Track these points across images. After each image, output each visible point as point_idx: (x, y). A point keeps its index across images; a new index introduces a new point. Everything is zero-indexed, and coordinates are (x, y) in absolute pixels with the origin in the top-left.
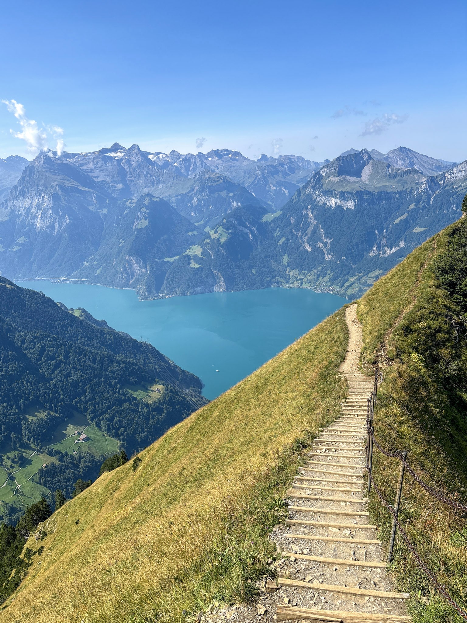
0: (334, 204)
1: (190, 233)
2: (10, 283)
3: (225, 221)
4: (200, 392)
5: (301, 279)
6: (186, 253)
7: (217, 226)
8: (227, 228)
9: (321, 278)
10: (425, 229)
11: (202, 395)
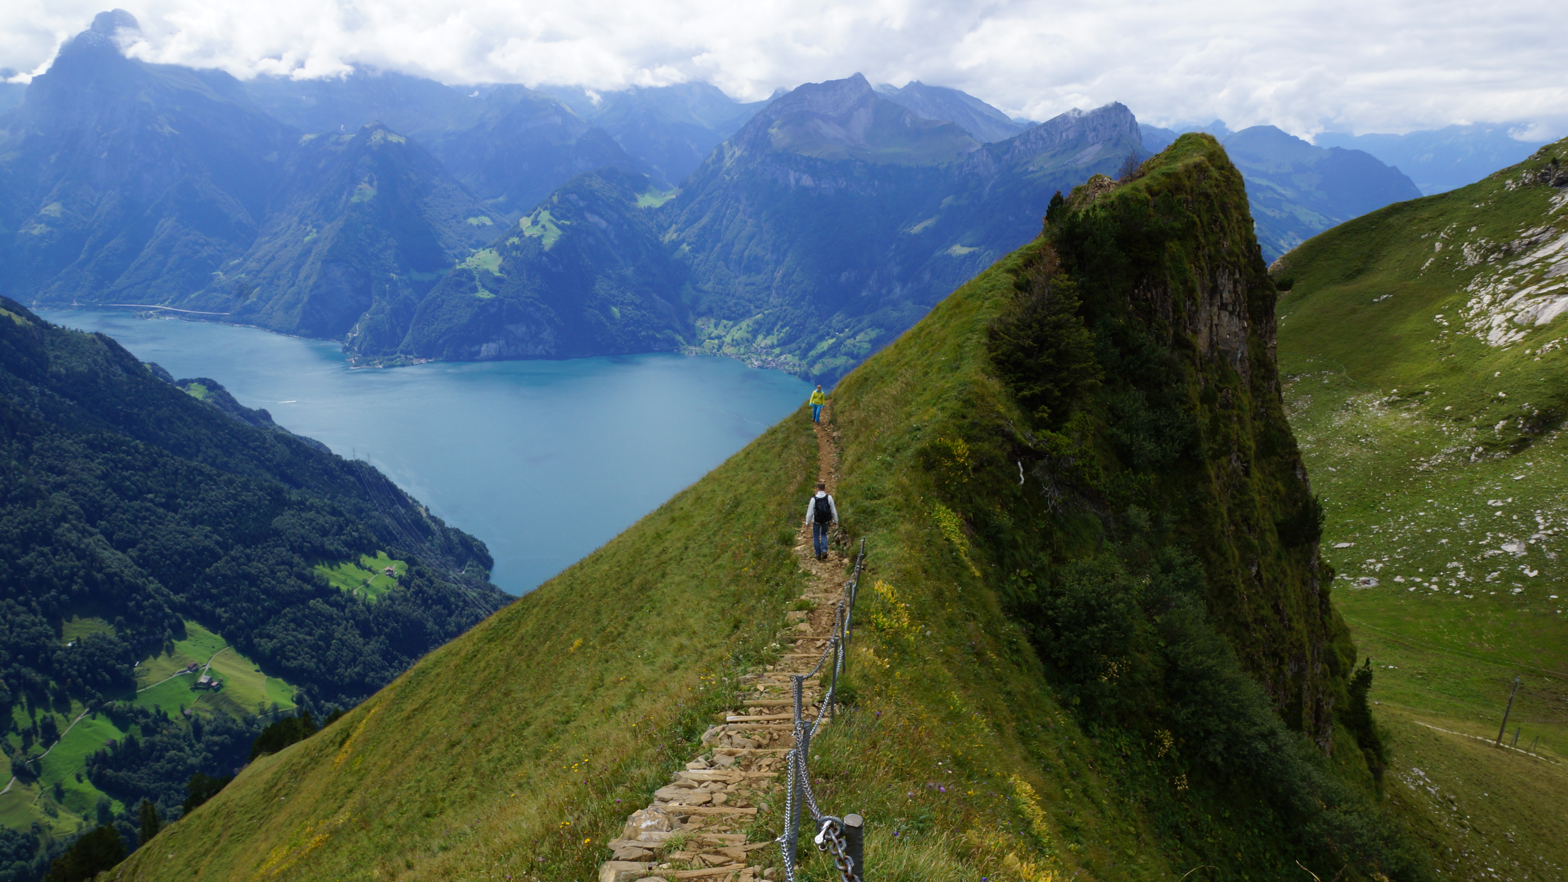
0: (793, 181)
1: (473, 221)
2: (21, 311)
3: (555, 199)
4: (487, 577)
5: (719, 337)
6: (463, 266)
7: (539, 209)
8: (558, 214)
9: (760, 337)
11: (493, 581)
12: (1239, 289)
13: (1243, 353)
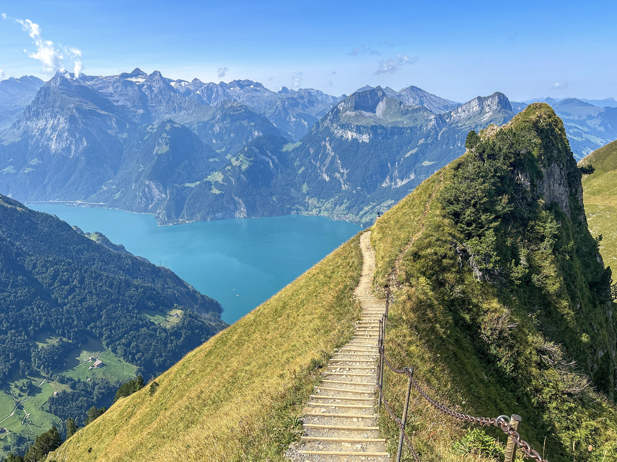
0: (350, 137)
1: (211, 160)
2: (21, 206)
3: (246, 149)
4: (219, 317)
5: (320, 207)
6: (207, 179)
7: (239, 154)
8: (248, 155)
9: (338, 207)
10: (433, 163)
11: (222, 319)
12: (563, 173)
13: (566, 203)
